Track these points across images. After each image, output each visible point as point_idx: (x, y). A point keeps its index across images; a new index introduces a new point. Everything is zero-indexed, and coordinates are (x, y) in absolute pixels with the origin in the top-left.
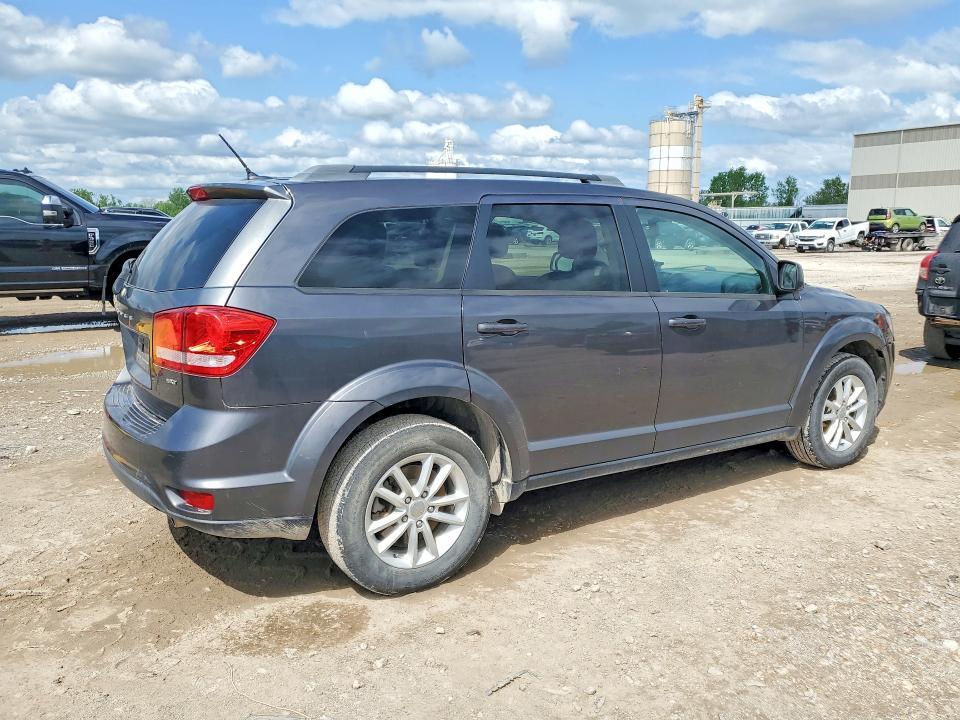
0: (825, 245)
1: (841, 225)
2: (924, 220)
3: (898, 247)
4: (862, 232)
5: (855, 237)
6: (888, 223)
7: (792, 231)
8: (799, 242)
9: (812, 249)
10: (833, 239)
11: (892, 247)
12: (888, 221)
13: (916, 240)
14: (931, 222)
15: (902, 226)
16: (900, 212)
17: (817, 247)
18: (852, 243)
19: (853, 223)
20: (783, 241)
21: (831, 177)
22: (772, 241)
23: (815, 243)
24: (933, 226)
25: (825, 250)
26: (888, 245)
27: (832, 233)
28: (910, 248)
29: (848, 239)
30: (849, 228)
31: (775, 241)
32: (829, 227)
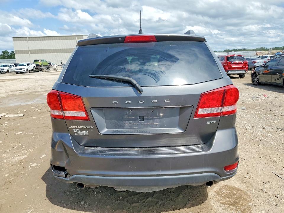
0: (25, 71)
1: (28, 65)
2: (48, 63)
3: (44, 71)
4: (34, 67)
5: (33, 68)
6: (40, 64)
7: (10, 67)
8: (16, 70)
9: (21, 72)
10: (27, 69)
11: (43, 71)
12: (40, 63)
13: (48, 68)
14: (50, 63)
15: (44, 64)
16: (42, 60)
17: (23, 72)
18: (32, 70)
19: (31, 64)
20: (8, 70)
21: (4, 50)
22: (4, 71)
23: (22, 70)
24: (51, 64)
25: (25, 73)
26: (41, 70)
27: (26, 67)
28: (47, 71)
29: (31, 69)
30: (31, 65)
31: (5, 70)
32: (25, 65)
